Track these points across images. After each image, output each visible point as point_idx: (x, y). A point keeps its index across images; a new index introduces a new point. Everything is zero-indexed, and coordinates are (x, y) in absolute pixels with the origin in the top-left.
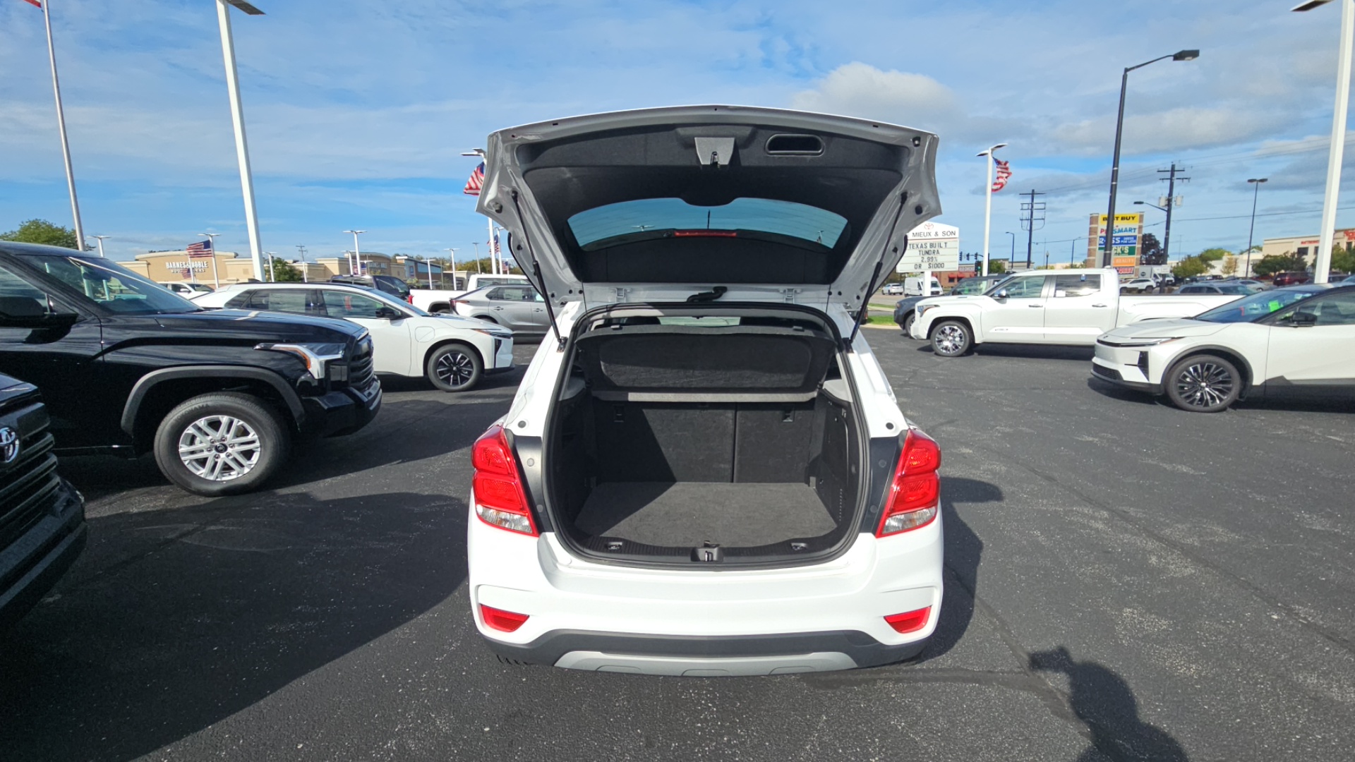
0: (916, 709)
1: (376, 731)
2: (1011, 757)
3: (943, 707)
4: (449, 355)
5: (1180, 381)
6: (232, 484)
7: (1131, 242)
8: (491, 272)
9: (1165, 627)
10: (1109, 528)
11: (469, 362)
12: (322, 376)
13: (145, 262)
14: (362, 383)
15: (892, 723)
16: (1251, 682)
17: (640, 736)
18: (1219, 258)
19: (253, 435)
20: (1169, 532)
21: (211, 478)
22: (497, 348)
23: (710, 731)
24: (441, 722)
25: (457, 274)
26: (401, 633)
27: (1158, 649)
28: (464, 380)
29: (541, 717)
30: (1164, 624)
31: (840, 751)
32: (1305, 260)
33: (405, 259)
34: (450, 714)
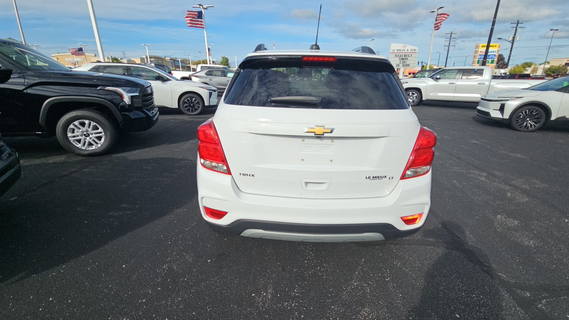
0: (405, 257)
1: (158, 261)
2: (451, 280)
3: (417, 256)
4: (189, 98)
5: (518, 118)
6: (93, 151)
7: (493, 58)
8: (207, 63)
9: (516, 224)
10: (487, 180)
11: (198, 102)
12: (130, 103)
13: (56, 58)
14: (149, 107)
15: (395, 263)
16: (558, 249)
17: (279, 266)
18: (530, 66)
19: (100, 130)
20: (515, 183)
21: (84, 148)
22: (210, 96)
23: (311, 264)
24: (188, 257)
25: (192, 67)
26: (168, 218)
27: (514, 233)
28: (196, 110)
29: (234, 256)
30: (516, 222)
31: (372, 275)
32: (568, 69)
33: (169, 59)
34: (192, 253)
